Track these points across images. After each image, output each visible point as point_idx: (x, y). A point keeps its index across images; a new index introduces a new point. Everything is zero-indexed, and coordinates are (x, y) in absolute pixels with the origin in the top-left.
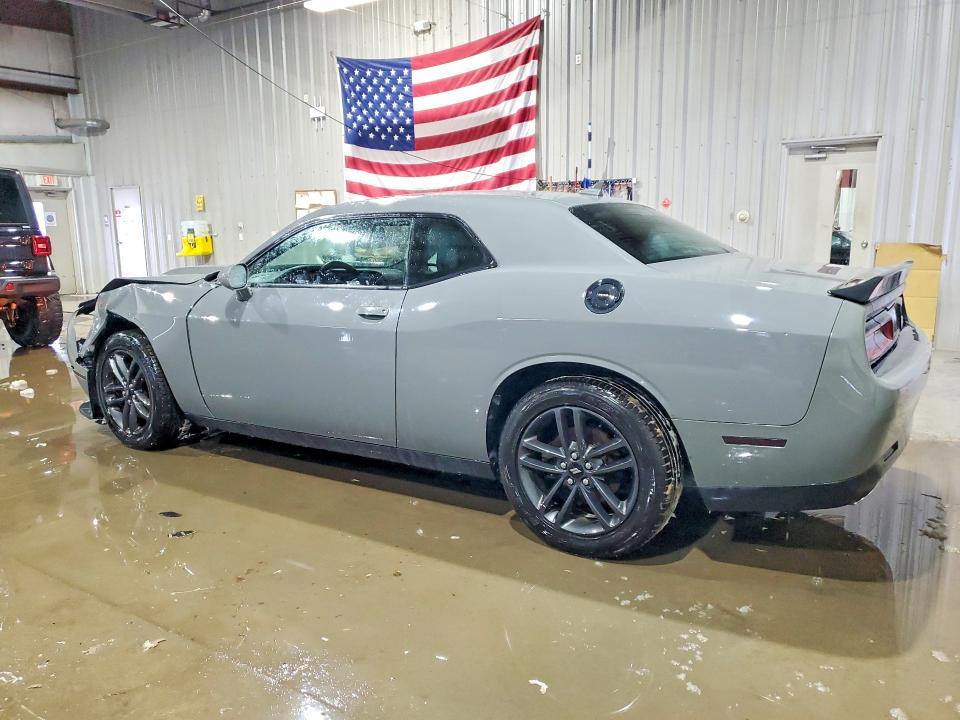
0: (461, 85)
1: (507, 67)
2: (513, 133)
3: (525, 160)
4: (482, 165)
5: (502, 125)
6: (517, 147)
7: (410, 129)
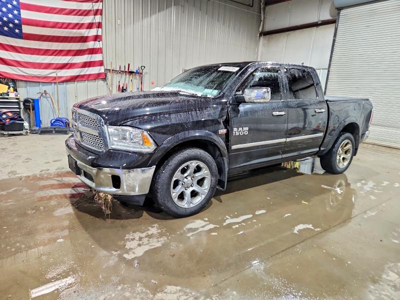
0: (57, 13)
1: (85, 13)
2: (91, 45)
3: (97, 57)
4: (73, 56)
5: (84, 39)
6: (93, 51)
7: (19, 27)
